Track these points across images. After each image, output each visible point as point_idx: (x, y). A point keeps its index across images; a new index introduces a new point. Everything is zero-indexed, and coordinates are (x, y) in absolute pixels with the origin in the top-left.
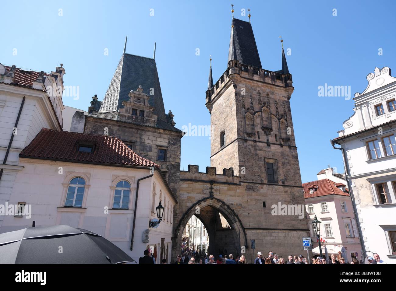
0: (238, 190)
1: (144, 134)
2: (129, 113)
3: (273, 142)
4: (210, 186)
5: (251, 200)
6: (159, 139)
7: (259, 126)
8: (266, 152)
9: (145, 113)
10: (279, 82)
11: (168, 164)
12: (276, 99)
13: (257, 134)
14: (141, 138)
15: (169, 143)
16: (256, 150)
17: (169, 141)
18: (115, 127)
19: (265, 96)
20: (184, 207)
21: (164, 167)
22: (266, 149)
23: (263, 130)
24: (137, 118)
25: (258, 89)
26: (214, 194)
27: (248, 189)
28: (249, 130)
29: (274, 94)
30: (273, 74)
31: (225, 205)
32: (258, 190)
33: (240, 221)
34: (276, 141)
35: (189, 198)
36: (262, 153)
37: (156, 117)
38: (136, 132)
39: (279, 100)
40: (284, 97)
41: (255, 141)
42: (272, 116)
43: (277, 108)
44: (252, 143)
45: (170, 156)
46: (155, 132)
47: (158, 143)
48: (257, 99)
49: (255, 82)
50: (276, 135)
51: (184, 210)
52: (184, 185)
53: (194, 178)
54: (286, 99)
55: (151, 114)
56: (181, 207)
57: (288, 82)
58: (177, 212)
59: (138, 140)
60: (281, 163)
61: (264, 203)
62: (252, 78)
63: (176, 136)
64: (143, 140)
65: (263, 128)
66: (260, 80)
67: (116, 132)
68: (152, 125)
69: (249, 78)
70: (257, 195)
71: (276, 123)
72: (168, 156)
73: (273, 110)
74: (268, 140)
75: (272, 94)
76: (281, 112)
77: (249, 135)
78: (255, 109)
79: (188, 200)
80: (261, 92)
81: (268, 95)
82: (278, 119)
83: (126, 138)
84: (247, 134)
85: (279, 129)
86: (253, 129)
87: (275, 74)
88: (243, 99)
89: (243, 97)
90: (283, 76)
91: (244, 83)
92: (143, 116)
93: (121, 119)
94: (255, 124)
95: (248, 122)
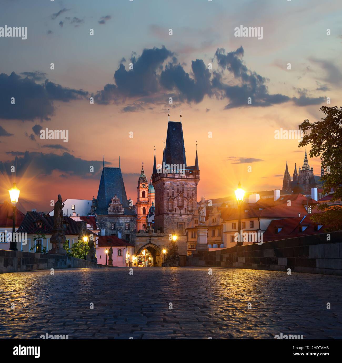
0: (163, 239)
1: (119, 218)
2: (112, 209)
3: (184, 213)
4: (149, 238)
6: (126, 220)
7: (177, 205)
8: (179, 219)
9: (119, 208)
10: (192, 176)
11: (130, 231)
12: (188, 187)
13: (175, 210)
14: (118, 220)
15: (131, 221)
16: (173, 218)
18: (107, 217)
19: (181, 186)
22: (179, 217)
23: (178, 207)
24: (115, 211)
25: (178, 183)
26: (152, 241)
28: (170, 208)
29: (187, 184)
30: (188, 171)
31: (157, 246)
34: (186, 212)
35: (140, 244)
36: (177, 220)
37: (124, 209)
38: (116, 218)
39: (190, 188)
40: (194, 185)
42: (184, 198)
43: (188, 193)
44: (172, 215)
45: (131, 227)
46: (124, 217)
47: (125, 221)
48: (177, 189)
49: (176, 179)
50: (186, 209)
51: (138, 249)
52: (138, 239)
53: (142, 236)
55: (122, 208)
57: (197, 175)
58: (136, 250)
59: (117, 221)
60: (187, 224)
62: (174, 177)
65: (178, 206)
66: (179, 177)
67: (108, 219)
68: (122, 213)
69: (172, 177)
71: (187, 202)
73: (185, 195)
74: (181, 213)
75: (186, 184)
76: (190, 195)
77: (170, 211)
78: (175, 196)
79: (140, 245)
80: (179, 184)
81: (183, 186)
82: (188, 200)
83: (112, 221)
84: (169, 211)
85: (188, 205)
86: (173, 207)
87: (189, 171)
88: (168, 191)
89: (168, 190)
90: (194, 172)
91: (169, 181)
92: (118, 209)
93: (109, 213)
94: (174, 204)
95: (170, 204)
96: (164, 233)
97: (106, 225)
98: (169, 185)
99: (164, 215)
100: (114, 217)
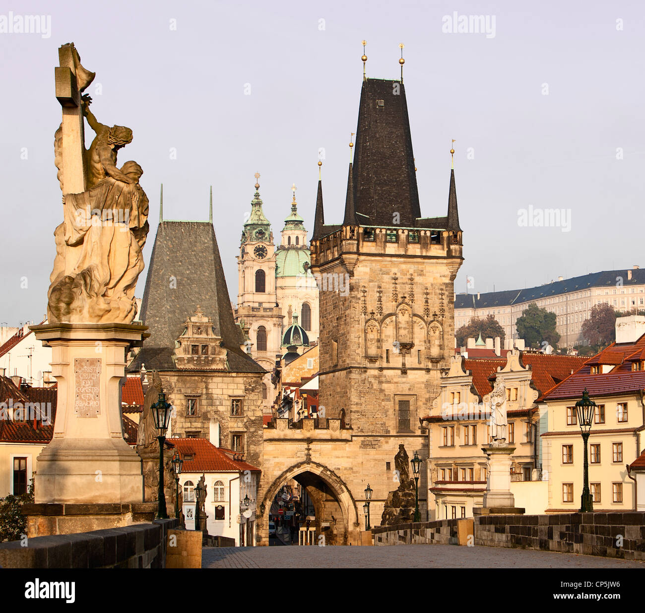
0: (348, 449)
1: (211, 381)
2: (188, 354)
3: (414, 366)
4: (306, 446)
5: (368, 461)
6: (232, 386)
7: (391, 341)
8: (399, 385)
9: (210, 348)
10: (436, 249)
11: (245, 420)
12: (426, 284)
13: (385, 355)
14: (207, 388)
15: (246, 390)
16: (381, 382)
17: (246, 387)
18: (173, 378)
19: (405, 281)
20: (270, 476)
21: (240, 424)
22: (400, 380)
24: (198, 359)
25: (395, 270)
26: (312, 456)
27: (364, 446)
28: (373, 351)
29: (424, 275)
30: (425, 233)
31: (328, 470)
32: (380, 446)
33: (350, 492)
34: (420, 363)
35: (277, 464)
36: (392, 387)
37: (225, 352)
38: (200, 380)
39: (432, 285)
40: (444, 276)
42: (416, 318)
43: (427, 302)
44: (376, 372)
45: (248, 408)
46: (226, 377)
47: (230, 393)
48: (391, 290)
49: (389, 259)
50: (420, 352)
51: (271, 480)
52: (269, 448)
53: (282, 438)
54: (447, 281)
55: (217, 349)
56: (266, 477)
57: (453, 246)
59: (204, 391)
60: (424, 400)
62: (383, 252)
63: (256, 377)
64: (210, 390)
65: (396, 345)
66: (398, 253)
67: (176, 385)
68: (220, 367)
69: (377, 252)
70: (377, 454)
71: (423, 330)
72: (245, 408)
73: (419, 306)
74: (404, 364)
75: (420, 275)
76: (435, 307)
77: (372, 359)
78: (386, 311)
79: (275, 466)
80: (398, 276)
81: (411, 279)
82: (428, 323)
83: (189, 392)
84: (368, 358)
85: (427, 341)
86: (380, 347)
87: (429, 234)
88: (364, 296)
89: (364, 292)
90: (445, 235)
91: (368, 263)
92: (207, 354)
93: (178, 365)
94: (383, 337)
95: (370, 336)
96: (350, 428)
98: (367, 277)
99: (351, 372)
100: (193, 378)
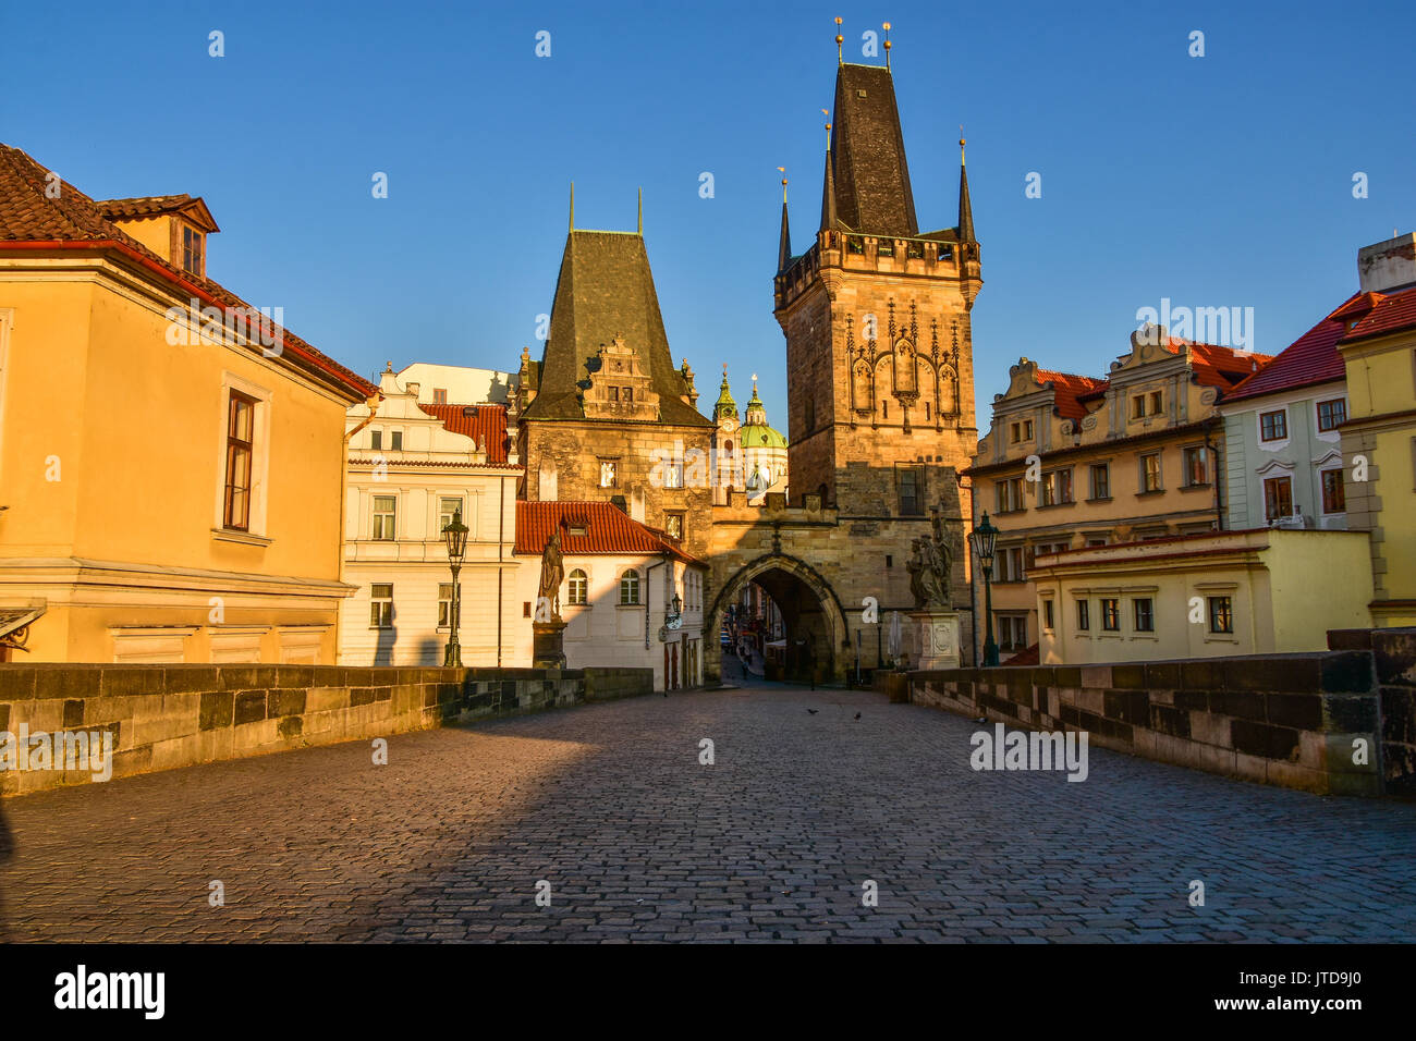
0: (832, 537)
1: (636, 437)
2: (603, 398)
3: (920, 424)
4: (773, 532)
5: (861, 553)
7: (889, 388)
8: (901, 448)
9: (635, 392)
10: (945, 267)
11: (686, 495)
12: (933, 314)
13: (880, 408)
14: (630, 447)
16: (876, 445)
17: (686, 447)
18: (580, 431)
19: (905, 309)
20: (723, 575)
21: (679, 500)
22: (902, 441)
23: (896, 397)
24: (619, 407)
25: (891, 294)
26: (783, 545)
27: (855, 532)
28: (862, 402)
29: (930, 302)
30: (930, 247)
31: (806, 566)
32: (877, 533)
33: (835, 597)
34: (928, 419)
35: (732, 558)
36: (891, 450)
37: (657, 397)
38: (620, 436)
39: (941, 315)
40: (957, 304)
41: (875, 427)
42: (919, 359)
43: (935, 338)
44: (869, 431)
46: (658, 432)
48: (886, 320)
49: (882, 278)
50: (928, 404)
52: (721, 534)
53: (739, 519)
54: (961, 310)
55: (646, 393)
56: (717, 576)
57: (970, 264)
58: (711, 585)
59: (626, 452)
61: (889, 558)
62: (874, 269)
63: (700, 433)
64: (636, 451)
65: (897, 394)
66: (894, 271)
68: (649, 417)
69: (866, 269)
70: (873, 544)
71: (931, 376)
73: (924, 346)
74: (906, 421)
75: (925, 302)
76: (945, 345)
77: (862, 413)
78: (880, 349)
79: (729, 560)
80: (895, 301)
81: (913, 307)
82: (936, 366)
83: (603, 452)
84: (857, 411)
85: (937, 391)
86: (872, 397)
87: (934, 247)
88: (850, 327)
89: (850, 321)
90: (956, 249)
91: (854, 283)
92: (631, 400)
93: (589, 413)
94: (877, 383)
95: (860, 381)
96: (836, 508)
97: (575, 469)
98: (854, 302)
99: (833, 430)
100: (610, 433)
